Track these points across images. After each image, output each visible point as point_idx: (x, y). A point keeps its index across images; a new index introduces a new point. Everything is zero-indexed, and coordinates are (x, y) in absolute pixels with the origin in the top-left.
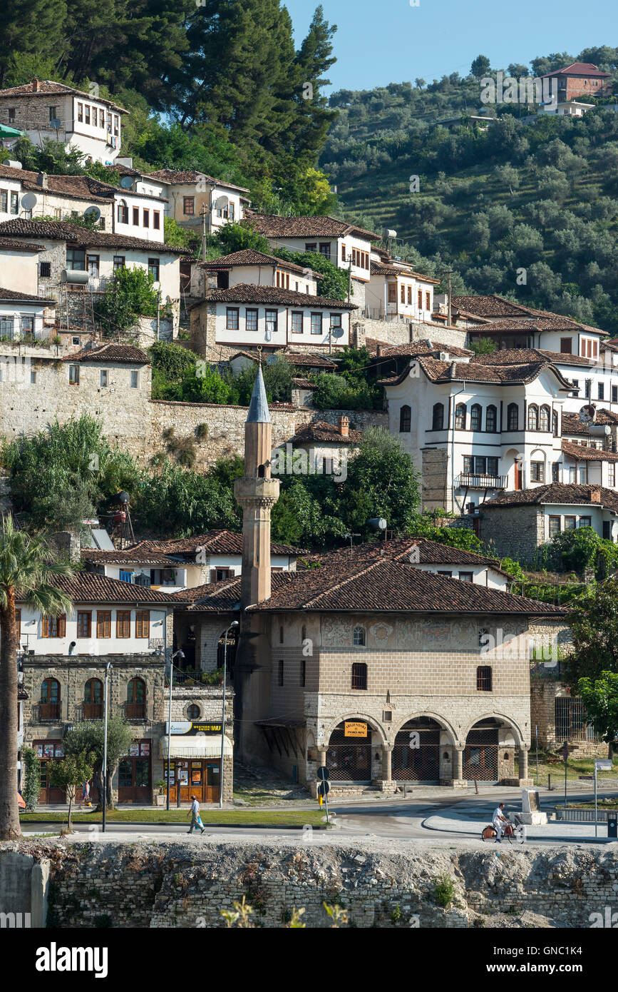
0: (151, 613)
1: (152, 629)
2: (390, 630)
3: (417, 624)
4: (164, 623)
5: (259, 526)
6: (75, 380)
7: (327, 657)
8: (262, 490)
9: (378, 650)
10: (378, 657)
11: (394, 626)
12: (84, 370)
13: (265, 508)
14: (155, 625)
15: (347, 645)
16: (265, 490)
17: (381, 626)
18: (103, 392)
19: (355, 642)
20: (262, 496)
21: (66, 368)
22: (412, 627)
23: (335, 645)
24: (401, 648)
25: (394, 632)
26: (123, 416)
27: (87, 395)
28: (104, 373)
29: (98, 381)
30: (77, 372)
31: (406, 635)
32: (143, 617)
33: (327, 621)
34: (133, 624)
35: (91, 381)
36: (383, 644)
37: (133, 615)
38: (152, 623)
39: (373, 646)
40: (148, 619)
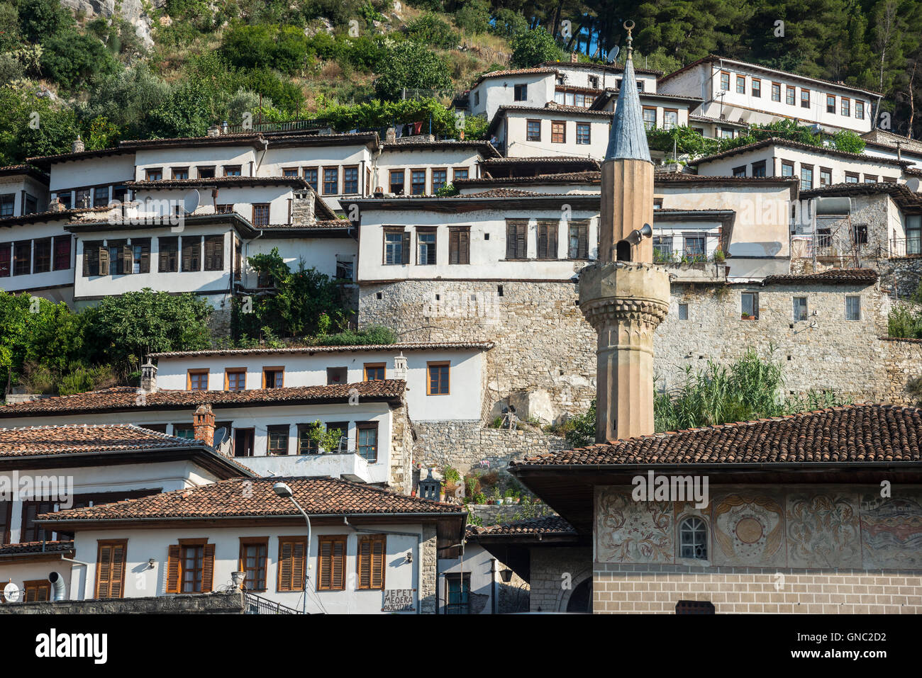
0: (390, 539)
1: (389, 571)
2: (772, 521)
3: (843, 507)
4: (413, 560)
5: (615, 360)
6: (752, 312)
7: (610, 587)
8: (613, 286)
9: (740, 570)
10: (740, 588)
11: (781, 513)
12: (764, 298)
13: (628, 324)
14: (396, 563)
15: (661, 559)
16: (620, 284)
17: (748, 511)
18: (799, 326)
19: (687, 553)
20: (614, 298)
21: (736, 297)
22: (829, 514)
23: (631, 559)
24: (803, 564)
25: (781, 527)
26: (834, 361)
27: (772, 332)
28: (803, 301)
29: (790, 313)
30: (756, 300)
31: (815, 534)
32: (373, 548)
33: (610, 503)
34: (351, 561)
35: (777, 312)
36: (755, 555)
37: (352, 543)
38: (390, 558)
39: (729, 561)
40: (382, 550)
